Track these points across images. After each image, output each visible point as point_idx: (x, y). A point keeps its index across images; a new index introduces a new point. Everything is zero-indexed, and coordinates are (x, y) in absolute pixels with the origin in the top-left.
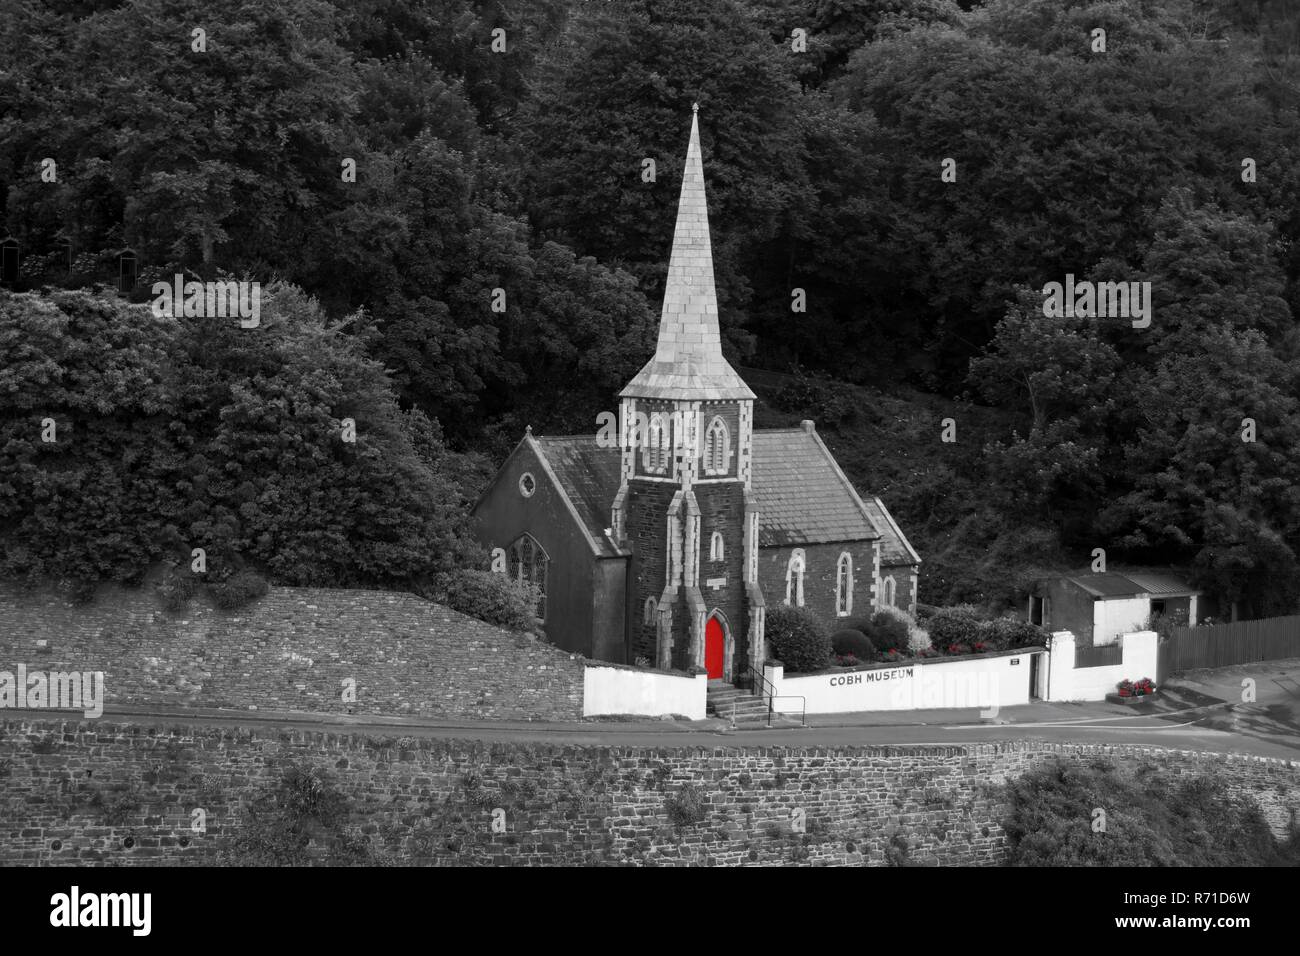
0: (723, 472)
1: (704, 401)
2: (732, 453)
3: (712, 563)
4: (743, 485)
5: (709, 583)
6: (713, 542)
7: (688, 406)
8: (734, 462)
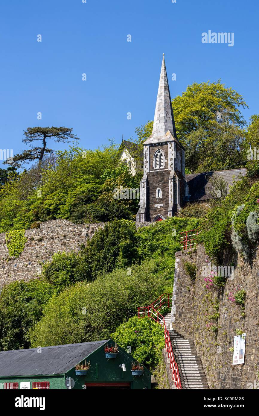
0: (162, 167)
1: (152, 144)
2: (166, 161)
3: (157, 199)
4: (170, 171)
5: (156, 206)
6: (157, 191)
7: (144, 147)
8: (167, 164)
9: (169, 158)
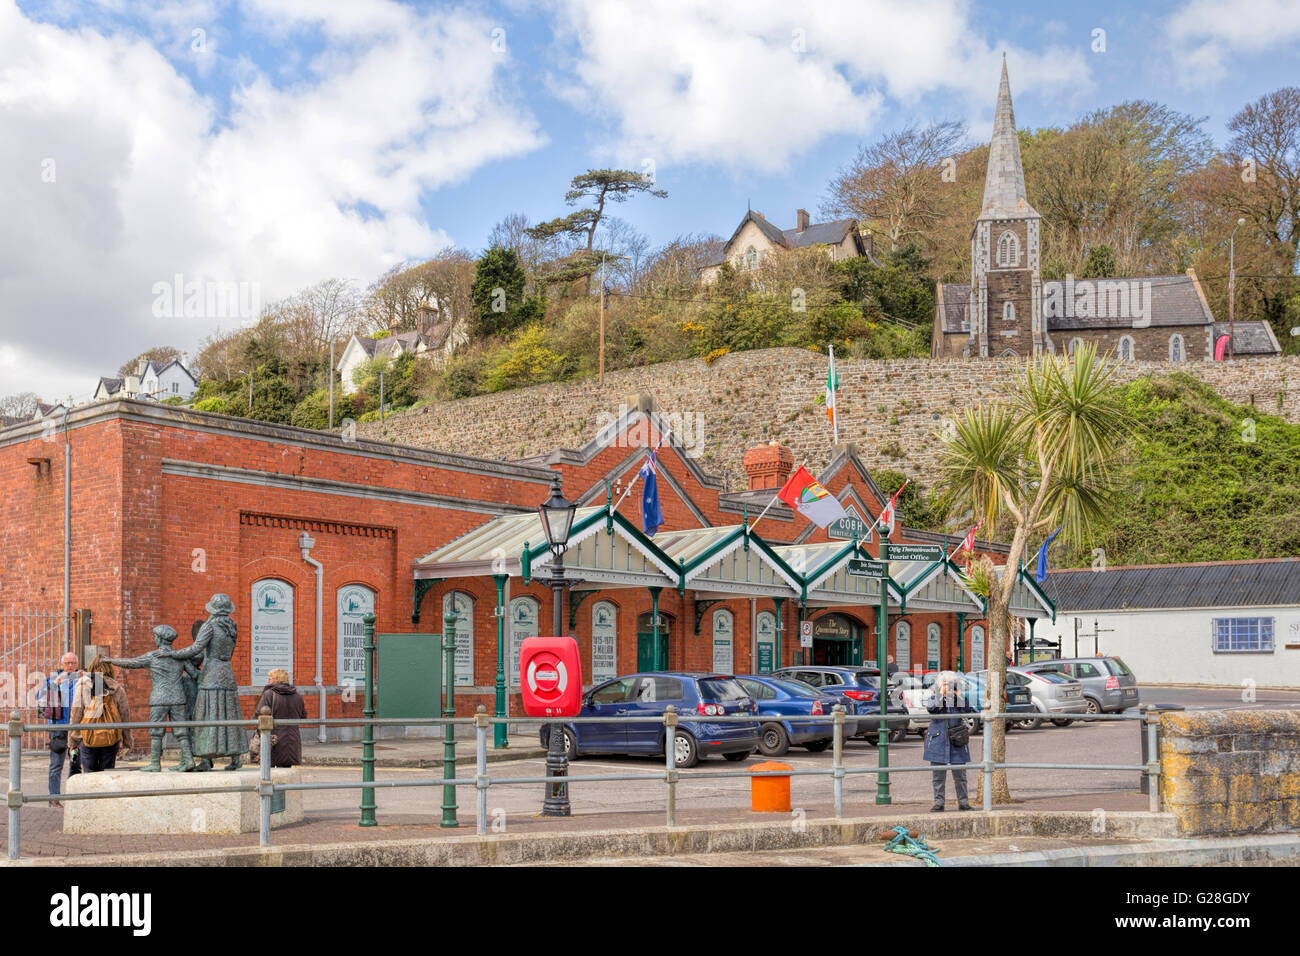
0: (1016, 265)
1: (995, 221)
2: (1022, 253)
3: (1005, 321)
4: (1032, 272)
5: (1002, 333)
6: (1005, 308)
7: (980, 224)
8: (1024, 259)
9: (1030, 248)
